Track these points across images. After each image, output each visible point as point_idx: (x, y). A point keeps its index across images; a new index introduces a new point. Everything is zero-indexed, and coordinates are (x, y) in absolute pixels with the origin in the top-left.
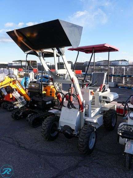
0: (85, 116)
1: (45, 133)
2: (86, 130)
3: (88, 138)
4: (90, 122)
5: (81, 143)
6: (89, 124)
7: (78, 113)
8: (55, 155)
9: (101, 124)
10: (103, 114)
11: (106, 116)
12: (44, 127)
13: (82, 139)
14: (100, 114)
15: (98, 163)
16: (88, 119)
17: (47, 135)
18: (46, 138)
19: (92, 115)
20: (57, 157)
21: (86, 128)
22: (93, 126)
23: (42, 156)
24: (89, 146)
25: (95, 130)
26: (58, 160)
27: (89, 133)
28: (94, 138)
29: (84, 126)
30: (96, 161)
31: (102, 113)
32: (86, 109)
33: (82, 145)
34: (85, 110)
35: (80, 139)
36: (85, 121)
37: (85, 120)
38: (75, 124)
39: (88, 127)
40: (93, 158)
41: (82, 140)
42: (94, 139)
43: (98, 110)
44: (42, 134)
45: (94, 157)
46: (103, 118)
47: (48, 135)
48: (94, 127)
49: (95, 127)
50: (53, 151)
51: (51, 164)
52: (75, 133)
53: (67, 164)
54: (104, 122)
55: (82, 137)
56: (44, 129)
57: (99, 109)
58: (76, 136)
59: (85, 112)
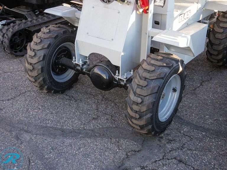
0: (153, 27)
1: (35, 73)
2: (153, 68)
3: (158, 94)
4: (169, 46)
5: (135, 107)
6: (166, 50)
7: (133, 18)
8: (64, 133)
9: (199, 49)
10: (208, 21)
11: (217, 29)
12: (32, 57)
13: (139, 96)
14: (199, 22)
15: (180, 161)
16: (161, 37)
17: (41, 79)
18: (41, 87)
19: (177, 24)
20: (68, 141)
21: (153, 65)
22: (175, 56)
23: (27, 137)
24: (159, 114)
25: (181, 69)
26: (69, 148)
27: (162, 78)
28: (174, 90)
29: (148, 56)
30: (175, 154)
31: (204, 19)
32: (156, 4)
33: (136, 112)
34: (155, 6)
35: (132, 96)
36: (153, 42)
37: (152, 37)
38: (121, 49)
39: (161, 60)
40: (169, 146)
41: (139, 100)
42: (176, 95)
43: (194, 9)
44: (28, 76)
45: (170, 141)
46: (208, 35)
47: (44, 80)
48: (177, 61)
49: (182, 62)
50: (59, 122)
51: (47, 159)
52: (121, 76)
53: (93, 162)
54: (210, 44)
55: (138, 91)
56: (31, 64)
57: (199, 6)
58: (122, 83)
59: (154, 15)
